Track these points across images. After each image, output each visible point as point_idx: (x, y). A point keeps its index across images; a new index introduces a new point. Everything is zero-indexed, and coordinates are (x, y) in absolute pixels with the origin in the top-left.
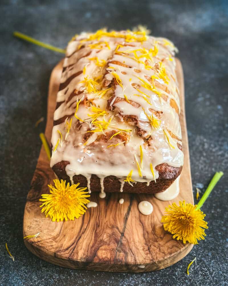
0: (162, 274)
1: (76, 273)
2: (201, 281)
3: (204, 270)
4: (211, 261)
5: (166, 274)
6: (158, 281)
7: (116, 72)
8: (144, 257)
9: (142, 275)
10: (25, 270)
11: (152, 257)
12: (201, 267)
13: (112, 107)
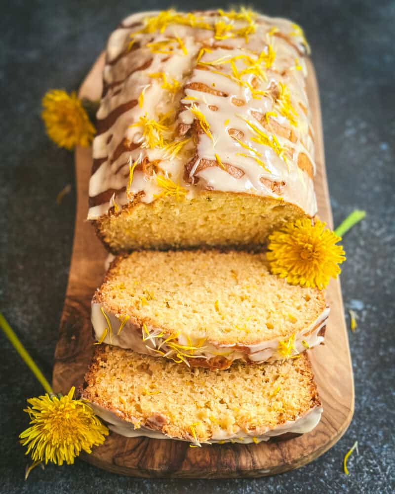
0: (301, 476)
1: (154, 485)
2: (368, 485)
3: (371, 464)
4: (382, 447)
5: (308, 475)
6: (295, 489)
7: (199, 107)
8: (269, 456)
9: (266, 482)
10: (65, 485)
11: (282, 455)
12: (366, 458)
13: (193, 178)
